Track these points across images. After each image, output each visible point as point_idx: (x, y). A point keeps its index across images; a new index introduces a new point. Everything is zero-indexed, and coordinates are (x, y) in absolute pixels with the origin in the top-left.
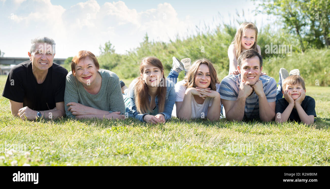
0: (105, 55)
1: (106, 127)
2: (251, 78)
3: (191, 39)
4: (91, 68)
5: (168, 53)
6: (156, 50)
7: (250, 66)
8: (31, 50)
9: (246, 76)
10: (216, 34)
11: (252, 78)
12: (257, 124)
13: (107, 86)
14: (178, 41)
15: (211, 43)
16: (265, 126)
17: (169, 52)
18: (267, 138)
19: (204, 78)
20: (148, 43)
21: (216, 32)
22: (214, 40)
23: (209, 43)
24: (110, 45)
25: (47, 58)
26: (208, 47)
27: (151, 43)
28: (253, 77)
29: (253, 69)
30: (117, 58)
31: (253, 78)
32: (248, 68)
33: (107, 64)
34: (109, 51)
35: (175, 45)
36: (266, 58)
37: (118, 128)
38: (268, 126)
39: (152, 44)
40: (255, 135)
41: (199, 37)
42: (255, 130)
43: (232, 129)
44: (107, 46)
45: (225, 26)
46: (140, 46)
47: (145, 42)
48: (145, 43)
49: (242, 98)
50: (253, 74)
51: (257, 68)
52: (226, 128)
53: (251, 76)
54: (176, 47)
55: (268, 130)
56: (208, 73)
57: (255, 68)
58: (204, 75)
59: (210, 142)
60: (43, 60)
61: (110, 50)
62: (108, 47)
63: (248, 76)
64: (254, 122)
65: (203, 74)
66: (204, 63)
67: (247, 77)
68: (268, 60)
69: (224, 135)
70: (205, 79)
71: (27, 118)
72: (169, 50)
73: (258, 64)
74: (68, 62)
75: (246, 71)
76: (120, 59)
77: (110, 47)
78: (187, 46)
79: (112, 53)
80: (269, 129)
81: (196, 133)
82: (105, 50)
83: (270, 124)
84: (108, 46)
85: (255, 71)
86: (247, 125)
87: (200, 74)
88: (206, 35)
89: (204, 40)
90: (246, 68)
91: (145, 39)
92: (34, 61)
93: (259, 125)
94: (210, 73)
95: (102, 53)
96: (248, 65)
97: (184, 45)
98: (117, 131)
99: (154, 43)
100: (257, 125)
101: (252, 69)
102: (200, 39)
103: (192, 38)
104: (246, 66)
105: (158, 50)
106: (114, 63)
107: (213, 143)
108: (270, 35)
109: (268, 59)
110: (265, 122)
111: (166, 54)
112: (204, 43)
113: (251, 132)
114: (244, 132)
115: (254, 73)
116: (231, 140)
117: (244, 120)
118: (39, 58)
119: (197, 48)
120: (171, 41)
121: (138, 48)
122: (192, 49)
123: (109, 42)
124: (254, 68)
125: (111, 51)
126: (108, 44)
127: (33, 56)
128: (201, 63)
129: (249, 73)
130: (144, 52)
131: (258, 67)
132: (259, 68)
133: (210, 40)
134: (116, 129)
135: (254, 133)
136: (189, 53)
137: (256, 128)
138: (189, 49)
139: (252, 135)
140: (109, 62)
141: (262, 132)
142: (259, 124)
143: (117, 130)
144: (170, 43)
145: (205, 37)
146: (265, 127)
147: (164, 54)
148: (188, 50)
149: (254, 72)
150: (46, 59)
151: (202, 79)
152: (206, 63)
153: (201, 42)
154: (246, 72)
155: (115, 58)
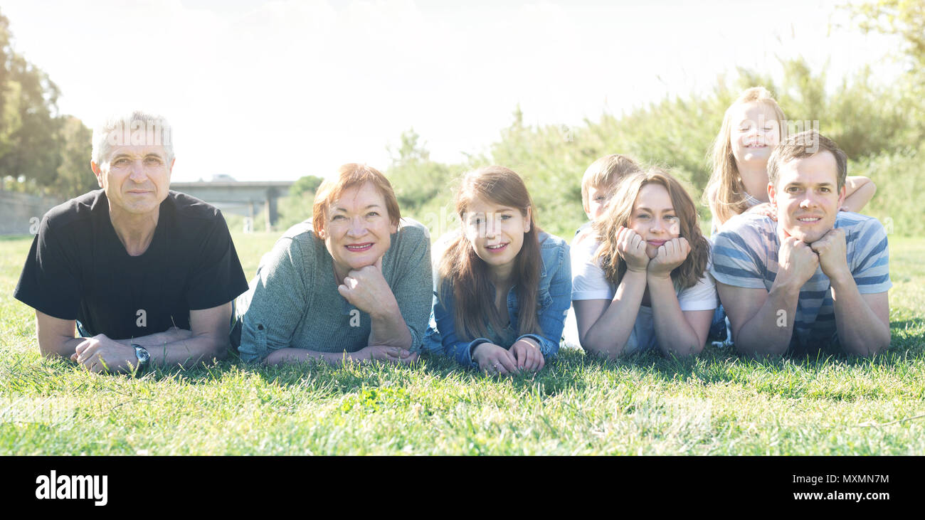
0: (403, 167)
1: (344, 392)
2: (807, 220)
3: (643, 112)
4: (375, 217)
5: (579, 156)
6: (545, 146)
7: (806, 181)
8: (99, 155)
9: (794, 214)
10: (714, 97)
11: (811, 219)
12: (831, 364)
13: (396, 256)
14: (606, 119)
15: (700, 122)
16: (854, 372)
17: (583, 153)
18: (861, 415)
19: (656, 228)
20: (523, 129)
21: (715, 90)
22: (711, 113)
23: (695, 123)
24: (416, 137)
25: (147, 176)
26: (694, 133)
27: (530, 127)
28: (814, 219)
29: (816, 191)
30: (436, 174)
31: (815, 221)
32: (801, 189)
33: (409, 192)
34: (413, 155)
35: (598, 132)
36: (862, 159)
37: (380, 395)
38: (864, 372)
39: (534, 131)
40: (822, 403)
41: (665, 106)
42: (822, 387)
43: (748, 385)
44: (406, 142)
45: (741, 70)
46: (500, 140)
47: (515, 125)
48: (515, 129)
49: (785, 287)
50: (815, 207)
51: (829, 190)
52: (731, 382)
53: (807, 213)
54: (603, 138)
55: (865, 383)
56: (668, 210)
57: (822, 188)
58: (658, 217)
59: (671, 436)
60: (136, 180)
61: (416, 151)
62: (409, 144)
63: (798, 215)
64: (821, 356)
65: (654, 216)
66: (652, 182)
67: (799, 219)
68: (868, 166)
69: (723, 408)
70: (660, 230)
71: (107, 365)
72: (582, 146)
73: (830, 178)
74: (299, 189)
75: (793, 200)
76: (444, 176)
77: (415, 144)
78: (633, 134)
79: (421, 161)
80: (870, 381)
81: (630, 405)
82: (402, 153)
83: (871, 364)
84: (410, 142)
85: (819, 199)
86: (798, 369)
87: (642, 216)
88: (687, 99)
89: (680, 113)
90: (795, 188)
91: (514, 119)
92: (109, 187)
93: (837, 369)
94: (674, 209)
95: (395, 161)
96: (798, 179)
97: (625, 130)
98: (377, 403)
99: (539, 129)
100: (830, 368)
101: (811, 191)
102: (671, 113)
103: (648, 110)
104: (793, 184)
105: (551, 148)
106: (427, 188)
107: (682, 437)
108: (869, 91)
109: (867, 160)
110: (855, 358)
111: (574, 159)
112: (680, 122)
113: (810, 392)
114: (788, 393)
115: (817, 205)
116: (743, 425)
117: (790, 354)
118: (126, 178)
119: (663, 139)
120: (587, 121)
121: (496, 144)
122: (648, 140)
123: (412, 131)
124: (818, 190)
125: (418, 156)
126: (409, 135)
127: (105, 172)
128: (645, 183)
129: (802, 205)
130: (510, 155)
131: (832, 186)
132: (834, 188)
133: (700, 113)
134: (373, 396)
135: (819, 396)
136: (639, 152)
137: (827, 378)
138: (638, 143)
139: (812, 403)
140: (414, 187)
141: (847, 392)
142: (835, 364)
143: (376, 401)
144: (584, 126)
145: (682, 105)
146: (855, 375)
147: (567, 158)
148: (636, 145)
149: (817, 203)
150: (146, 179)
151: (652, 230)
152: (660, 181)
153: (672, 120)
154: (795, 201)
155: (430, 175)
